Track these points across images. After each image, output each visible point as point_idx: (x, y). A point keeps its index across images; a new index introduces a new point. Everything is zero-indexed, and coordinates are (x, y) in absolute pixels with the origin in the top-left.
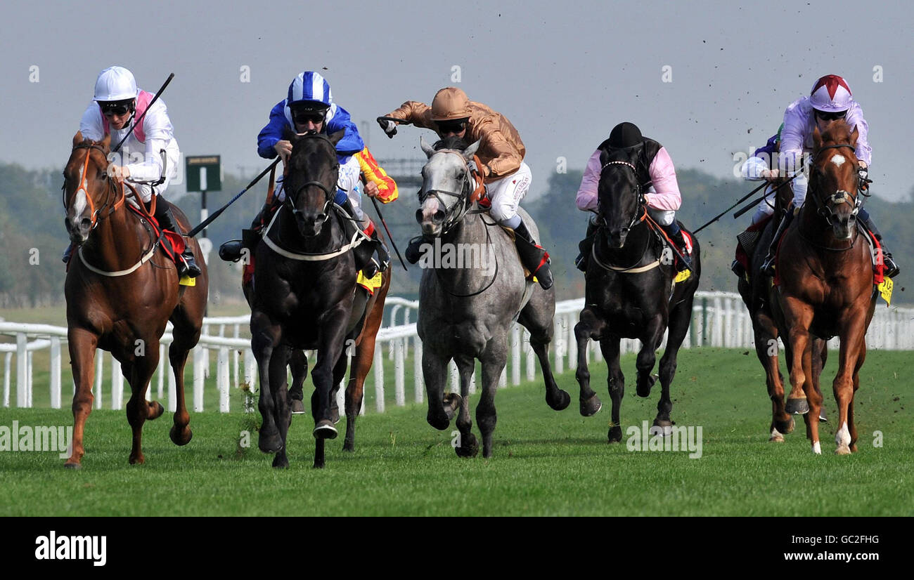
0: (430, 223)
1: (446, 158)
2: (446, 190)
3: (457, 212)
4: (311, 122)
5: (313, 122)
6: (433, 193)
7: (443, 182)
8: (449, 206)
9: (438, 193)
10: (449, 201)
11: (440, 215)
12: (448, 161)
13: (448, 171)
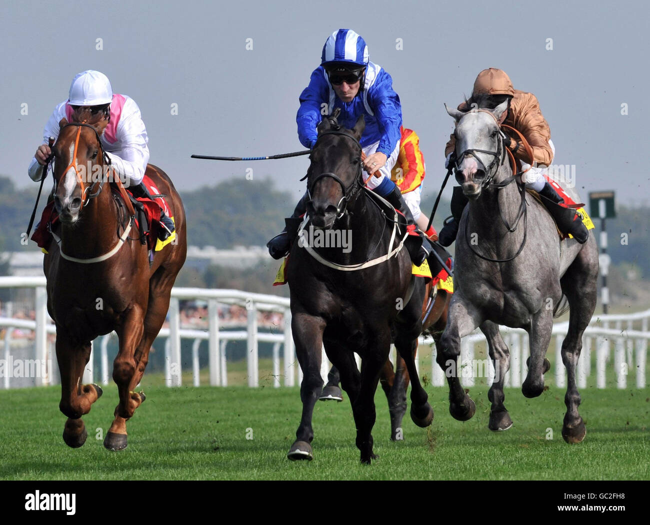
0: (472, 183)
1: (478, 117)
2: (483, 149)
3: (494, 170)
4: (345, 84)
5: (347, 83)
6: (469, 153)
7: (477, 141)
8: (486, 164)
9: (475, 152)
10: (486, 159)
11: (480, 173)
12: (480, 120)
13: (481, 130)
